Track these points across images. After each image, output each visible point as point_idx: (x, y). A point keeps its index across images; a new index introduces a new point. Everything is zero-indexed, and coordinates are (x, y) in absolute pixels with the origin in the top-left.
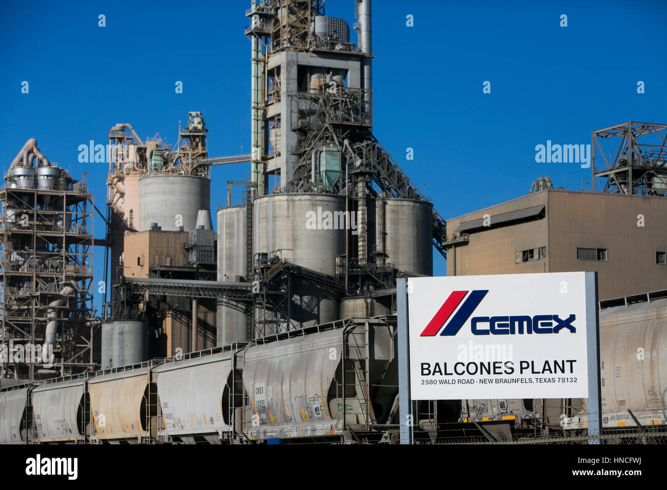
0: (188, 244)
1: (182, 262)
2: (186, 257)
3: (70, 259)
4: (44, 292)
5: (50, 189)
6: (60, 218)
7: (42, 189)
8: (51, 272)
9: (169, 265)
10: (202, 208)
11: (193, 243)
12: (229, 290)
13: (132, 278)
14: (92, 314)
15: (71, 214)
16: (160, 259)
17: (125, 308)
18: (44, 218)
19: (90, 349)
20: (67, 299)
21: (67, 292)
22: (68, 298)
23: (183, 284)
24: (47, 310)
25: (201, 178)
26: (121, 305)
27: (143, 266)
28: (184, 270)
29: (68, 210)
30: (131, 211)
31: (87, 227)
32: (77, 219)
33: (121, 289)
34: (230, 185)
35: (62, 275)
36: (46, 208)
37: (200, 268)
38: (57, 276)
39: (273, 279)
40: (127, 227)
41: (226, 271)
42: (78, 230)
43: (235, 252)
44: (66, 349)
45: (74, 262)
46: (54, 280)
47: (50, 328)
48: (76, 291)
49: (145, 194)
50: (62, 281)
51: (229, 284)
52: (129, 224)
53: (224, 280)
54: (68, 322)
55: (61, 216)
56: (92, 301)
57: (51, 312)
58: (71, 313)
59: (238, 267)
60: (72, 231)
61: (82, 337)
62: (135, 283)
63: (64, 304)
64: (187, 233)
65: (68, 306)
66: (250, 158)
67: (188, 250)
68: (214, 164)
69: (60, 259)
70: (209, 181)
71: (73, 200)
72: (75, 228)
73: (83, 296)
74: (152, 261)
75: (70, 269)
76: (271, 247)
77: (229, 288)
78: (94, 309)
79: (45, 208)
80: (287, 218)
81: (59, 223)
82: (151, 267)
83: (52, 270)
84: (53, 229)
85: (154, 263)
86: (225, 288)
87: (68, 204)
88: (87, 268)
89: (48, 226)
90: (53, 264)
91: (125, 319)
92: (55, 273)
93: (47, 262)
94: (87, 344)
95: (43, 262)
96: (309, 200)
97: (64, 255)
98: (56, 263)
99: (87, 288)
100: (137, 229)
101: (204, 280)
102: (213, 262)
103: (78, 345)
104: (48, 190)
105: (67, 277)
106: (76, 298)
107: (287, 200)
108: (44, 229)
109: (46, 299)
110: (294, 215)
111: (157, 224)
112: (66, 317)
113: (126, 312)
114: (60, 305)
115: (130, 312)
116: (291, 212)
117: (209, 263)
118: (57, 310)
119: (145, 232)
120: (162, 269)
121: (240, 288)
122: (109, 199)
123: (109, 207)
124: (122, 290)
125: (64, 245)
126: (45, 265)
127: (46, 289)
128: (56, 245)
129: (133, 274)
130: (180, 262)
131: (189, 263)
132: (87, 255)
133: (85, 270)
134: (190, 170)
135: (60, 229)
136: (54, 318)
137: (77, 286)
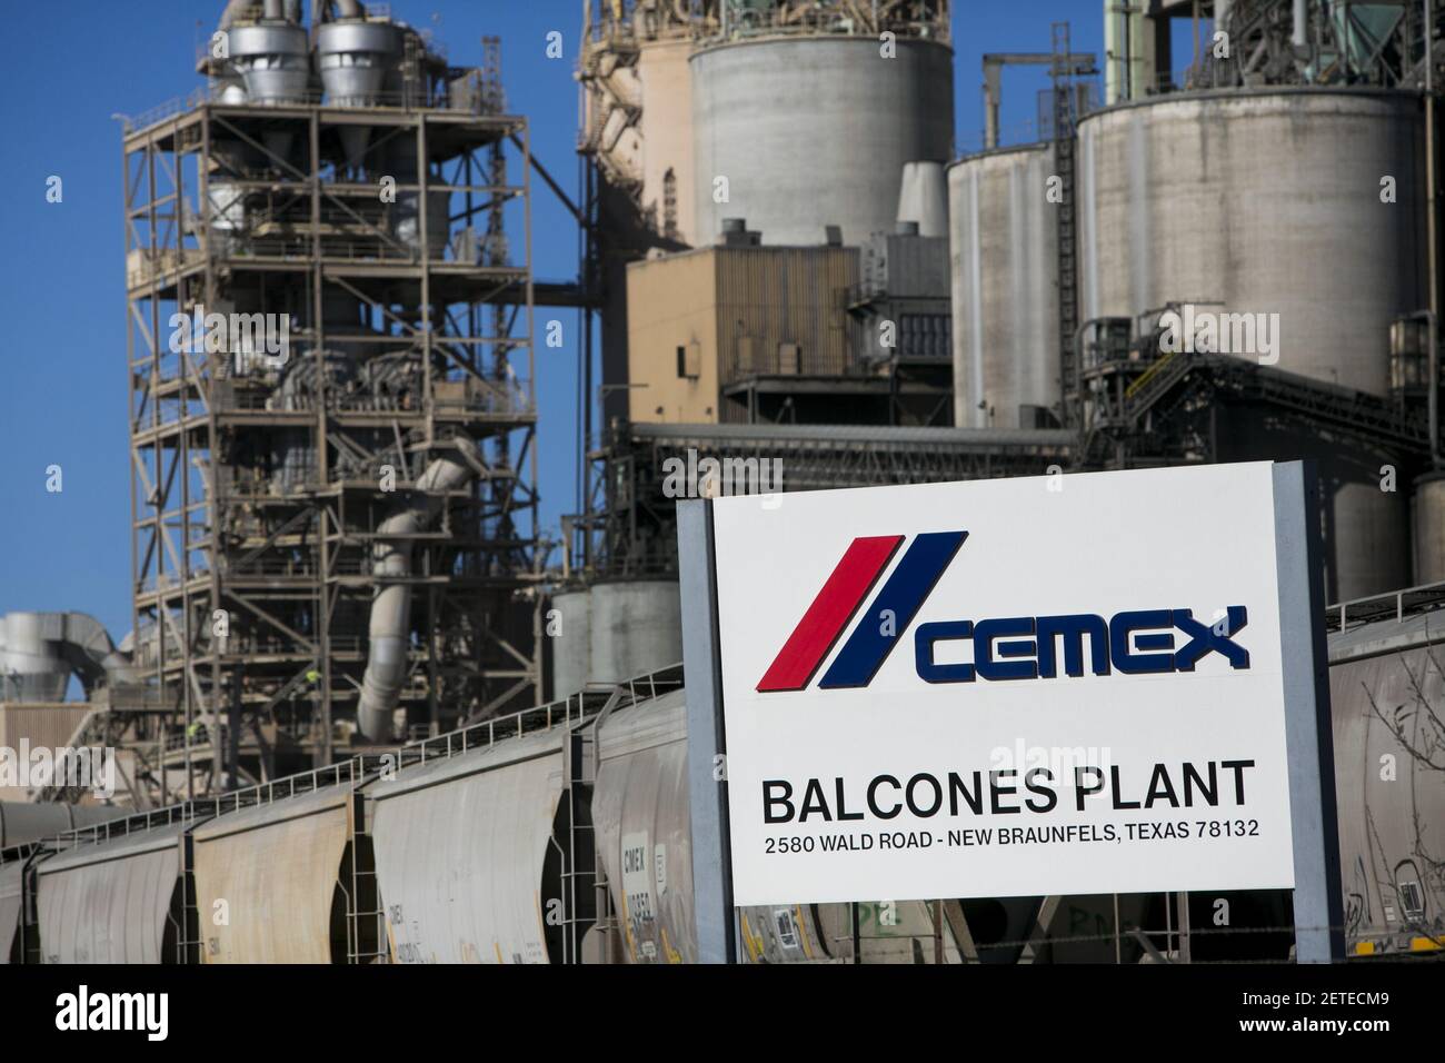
0: (859, 292)
1: (839, 361)
2: (851, 340)
3: (451, 361)
4: (360, 483)
5: (367, 104)
6: (409, 208)
7: (336, 104)
8: (382, 408)
9: (789, 369)
10: (919, 158)
11: (875, 287)
12: (994, 459)
13: (657, 425)
14: (538, 558)
15: (449, 194)
16: (757, 351)
17: (632, 534)
18: (346, 209)
19: (532, 687)
20: (442, 507)
21: (440, 482)
22: (446, 501)
23: (833, 441)
24: (371, 548)
25: (918, 44)
26: (619, 526)
27: (695, 378)
28: (847, 387)
29: (433, 179)
30: (669, 176)
31: (506, 240)
32: (469, 213)
33: (615, 468)
34: (993, 69)
35: (423, 417)
36: (356, 175)
37: (906, 380)
38: (405, 423)
39: (1156, 409)
40: (655, 233)
41: (986, 386)
42: (473, 251)
43: (1017, 318)
44: (446, 689)
45: (464, 371)
46: (393, 439)
47: (385, 613)
48: (472, 477)
49: (713, 110)
50: (422, 439)
51: (995, 436)
52: (661, 222)
53: (980, 424)
54: (449, 589)
55: (413, 202)
56: (535, 513)
57: (387, 555)
58: (460, 558)
59: (1027, 371)
60: (456, 257)
61: (505, 645)
62: (665, 442)
63: (434, 525)
64: (855, 251)
65: (446, 532)
67: (857, 314)
69: (413, 361)
70: (948, 53)
71: (451, 142)
72: (463, 243)
73: (502, 490)
74: (729, 361)
75: (449, 397)
76: (1143, 291)
77: (995, 451)
78: (543, 538)
79: (351, 175)
80: (1201, 186)
81: (405, 229)
82: (725, 381)
83: (386, 400)
84: (381, 252)
85: (736, 366)
86: (979, 451)
87: (436, 156)
88: (510, 389)
89: (364, 239)
90: (389, 379)
91: (633, 575)
92: (397, 412)
93: (365, 373)
94: (522, 667)
95: (352, 374)
96: (1283, 113)
97: (425, 346)
98: (399, 375)
99: (513, 464)
100: (690, 241)
101: (921, 423)
102: (938, 359)
103: (489, 674)
104: (360, 106)
105: (441, 427)
106: (476, 502)
107: (1200, 119)
108: (351, 251)
109: (365, 507)
110: (1227, 173)
111: (741, 223)
112: (442, 572)
113: (636, 550)
114: (418, 530)
115: (651, 550)
116: (1215, 163)
117: (927, 358)
118: (408, 548)
119: (704, 251)
120: (766, 387)
121: (1034, 451)
122: (588, 131)
123: (590, 164)
124: (621, 469)
125: (425, 308)
126: (358, 384)
127: (365, 472)
128: (397, 308)
129: (660, 411)
130: (829, 359)
131: (865, 362)
132: (509, 343)
133: (505, 395)
134: (876, 15)
135: (407, 248)
136: (398, 576)
137: (479, 456)
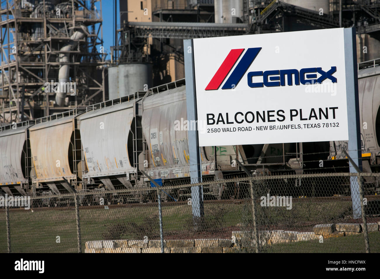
1: (184, 5)
3: (79, 5)
4: (55, 37)
8: (61, 17)
9: (170, 8)
12: (225, 31)
13: (135, 22)
14: (103, 58)
16: (162, 3)
17: (129, 52)
19: (102, 92)
20: (78, 44)
21: (77, 37)
22: (78, 42)
23: (183, 27)
24: (59, 55)
26: (126, 49)
27: (146, 10)
28: (185, 12)
33: (124, 34)
35: (72, 20)
37: (201, 11)
38: (67, 22)
39: (268, 18)
41: (223, 12)
44: (79, 92)
45: (83, 8)
46: (64, 26)
47: (63, 72)
48: (86, 36)
50: (72, 26)
51: (226, 25)
53: (222, 22)
54: (80, 66)
56: (102, 46)
57: (63, 57)
58: (82, 58)
61: (95, 81)
62: (138, 27)
63: (75, 49)
65: (79, 51)
69: (69, 5)
73: (93, 40)
74: (155, 5)
75: (79, 15)
77: (226, 29)
78: (104, 53)
82: (154, 11)
83: (62, 15)
85: (156, 7)
86: (222, 29)
88: (95, 12)
90: (63, 10)
91: (130, 62)
92: (65, 19)
93: (56, 8)
94: (99, 87)
95: (53, 8)
97: (73, 1)
98: (66, 9)
99: (96, 33)
101: (205, 22)
102: (210, 5)
103: (91, 88)
105: (77, 23)
106: (87, 43)
109: (57, 44)
112: (78, 61)
113: (130, 56)
114: (71, 50)
115: (134, 56)
117: (207, 4)
118: (69, 55)
120: (164, 12)
121: (236, 29)
124: (126, 34)
126: (55, 11)
127: (57, 35)
129: (136, 18)
130: (182, 5)
131: (190, 6)
132: (95, 1)
133: (94, 14)
136: (66, 62)
137: (87, 31)
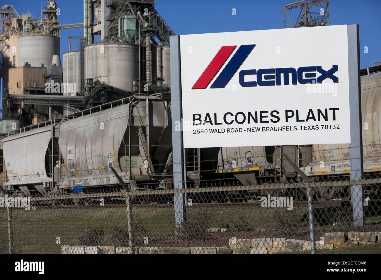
0: (47, 74)
9: (35, 86)
10: (55, 54)
11: (49, 74)
12: (70, 101)
13: (14, 95)
16: (30, 83)
17: (9, 112)
23: (43, 98)
25: (54, 37)
26: (7, 111)
27: (20, 87)
30: (14, 57)
34: (70, 39)
39: (96, 94)
40: (12, 65)
43: (74, 78)
49: (22, 46)
51: (70, 97)
53: (67, 95)
62: (15, 97)
64: (46, 68)
66: (83, 25)
67: (46, 78)
68: (62, 28)
70: (59, 38)
74: (25, 85)
76: (95, 75)
77: (70, 99)
80: (104, 58)
82: (25, 88)
85: (27, 86)
86: (68, 99)
91: (9, 118)
96: (117, 47)
101: (56, 95)
107: (104, 47)
110: (108, 56)
111: (28, 63)
113: (10, 114)
115: (12, 115)
116: (106, 54)
119: (21, 67)
120: (31, 89)
121: (77, 99)
122: (1, 49)
123: (1, 54)
124: (8, 101)
129: (14, 92)
130: (42, 85)
134: (48, 32)
